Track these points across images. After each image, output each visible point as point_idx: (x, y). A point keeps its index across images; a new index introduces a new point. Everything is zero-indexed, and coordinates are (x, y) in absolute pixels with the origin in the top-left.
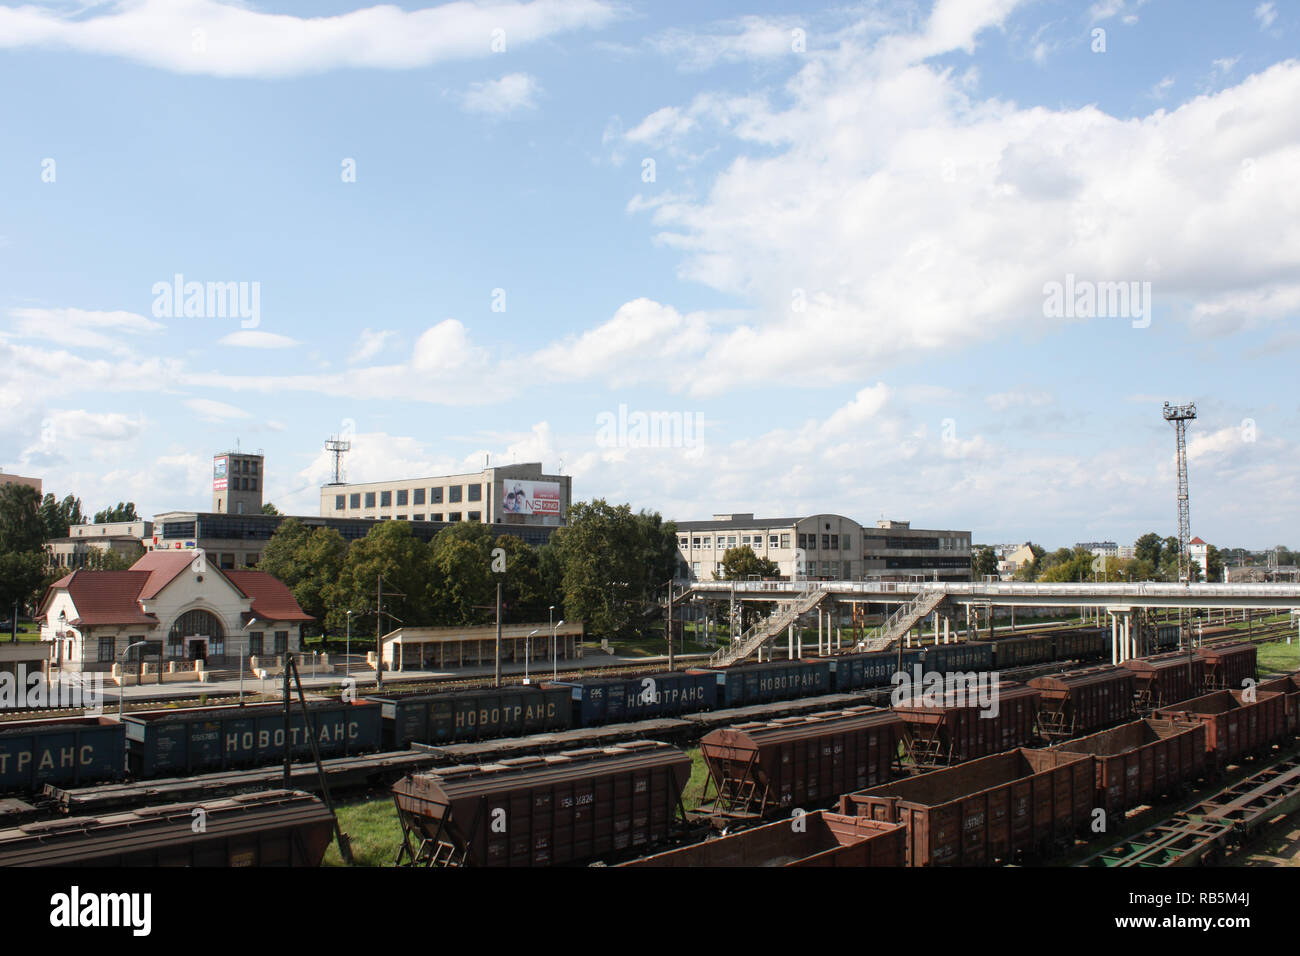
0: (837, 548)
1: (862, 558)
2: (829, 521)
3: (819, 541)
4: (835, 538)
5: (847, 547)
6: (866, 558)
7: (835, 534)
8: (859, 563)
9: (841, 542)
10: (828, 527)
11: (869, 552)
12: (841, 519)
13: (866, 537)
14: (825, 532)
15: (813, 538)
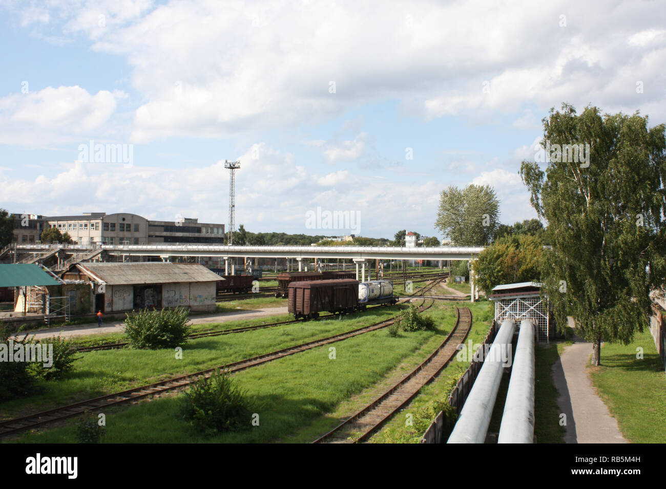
0: (130, 231)
1: (147, 237)
2: (124, 217)
3: (118, 227)
4: (129, 226)
5: (137, 230)
6: (149, 236)
7: (129, 223)
8: (145, 239)
9: (132, 228)
10: (124, 219)
11: (152, 233)
12: (133, 216)
13: (150, 225)
14: (122, 222)
15: (113, 225)
